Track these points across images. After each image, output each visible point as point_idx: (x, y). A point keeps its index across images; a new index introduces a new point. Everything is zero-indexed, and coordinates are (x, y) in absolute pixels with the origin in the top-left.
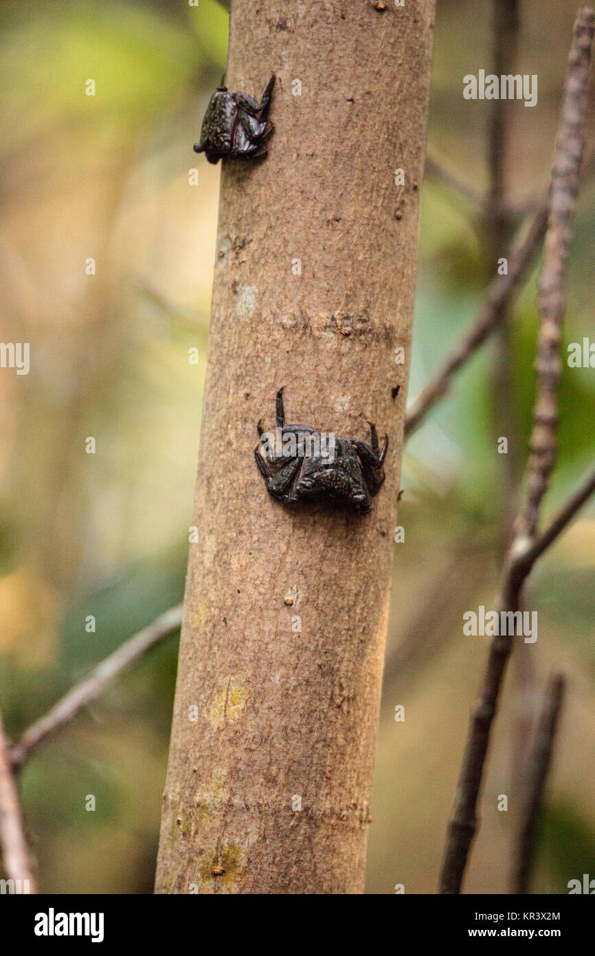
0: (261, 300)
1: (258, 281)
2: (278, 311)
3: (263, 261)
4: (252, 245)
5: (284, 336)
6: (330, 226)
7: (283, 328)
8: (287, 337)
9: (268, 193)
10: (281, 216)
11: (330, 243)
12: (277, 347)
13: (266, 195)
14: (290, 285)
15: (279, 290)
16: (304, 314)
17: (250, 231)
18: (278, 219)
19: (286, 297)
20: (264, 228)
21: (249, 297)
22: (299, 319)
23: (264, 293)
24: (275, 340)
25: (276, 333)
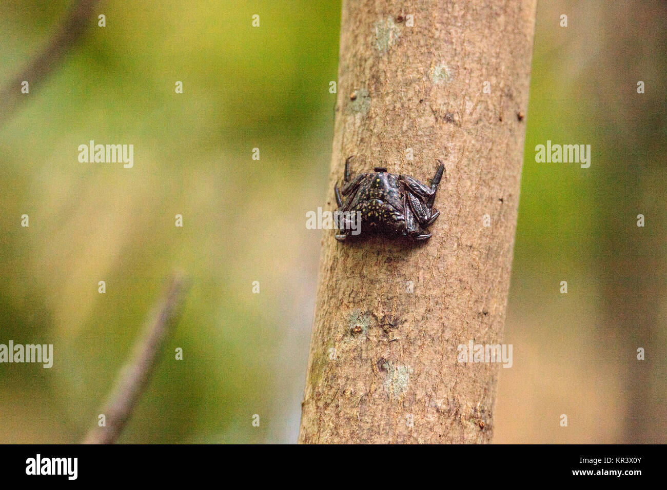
0: (416, 380)
1: (412, 361)
2: (433, 394)
3: (419, 343)
4: (406, 325)
5: (437, 419)
6: (481, 318)
7: (438, 411)
8: (441, 421)
9: (428, 276)
10: (440, 301)
11: (478, 335)
12: (431, 429)
13: (424, 278)
14: (445, 370)
15: (435, 373)
16: (456, 400)
17: (405, 311)
18: (437, 303)
19: (442, 381)
20: (422, 310)
21: (401, 376)
22: (452, 405)
23: (419, 375)
24: (429, 423)
25: (430, 415)
